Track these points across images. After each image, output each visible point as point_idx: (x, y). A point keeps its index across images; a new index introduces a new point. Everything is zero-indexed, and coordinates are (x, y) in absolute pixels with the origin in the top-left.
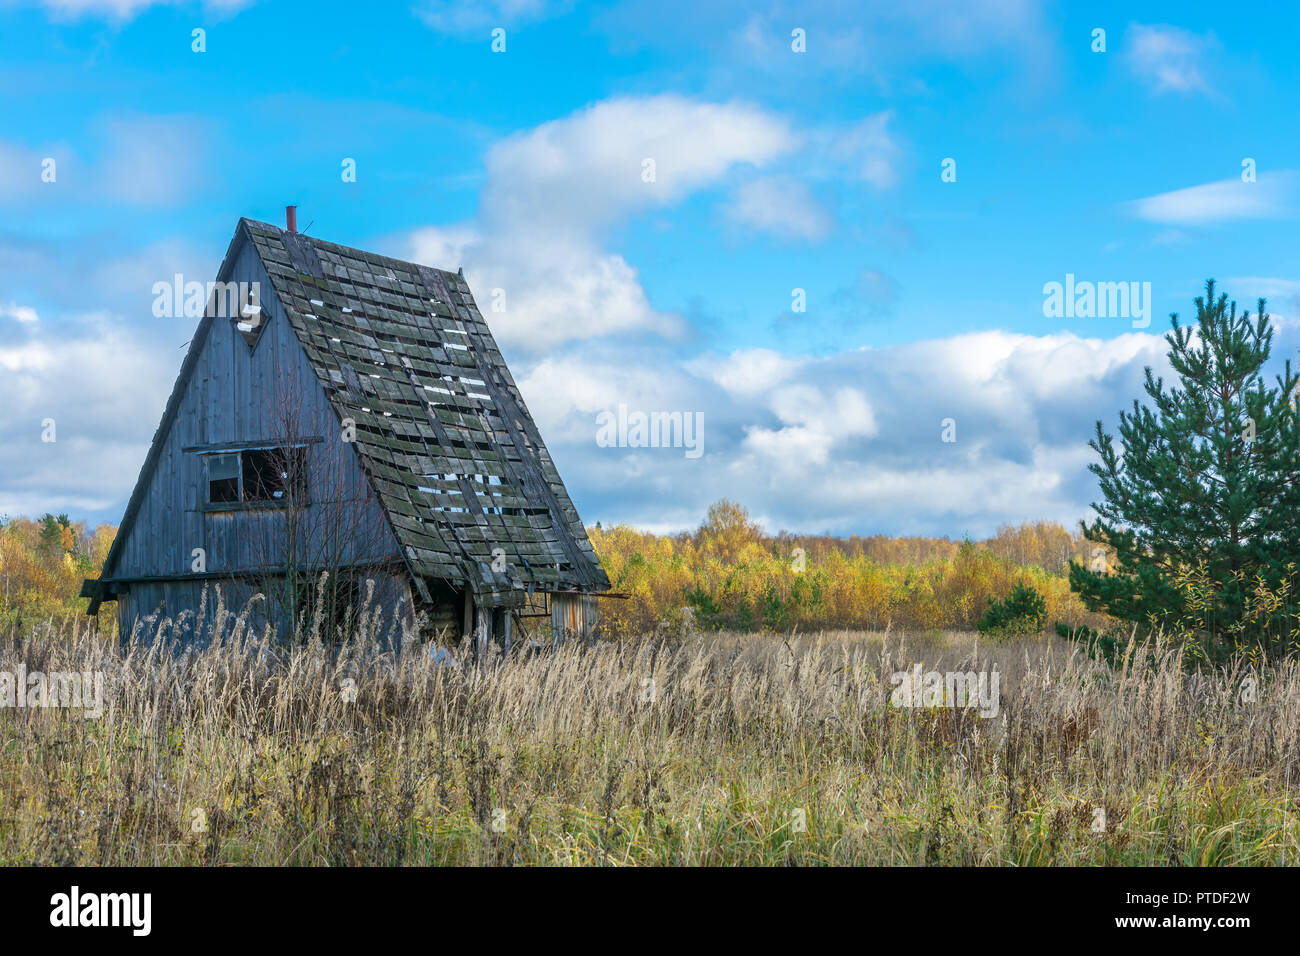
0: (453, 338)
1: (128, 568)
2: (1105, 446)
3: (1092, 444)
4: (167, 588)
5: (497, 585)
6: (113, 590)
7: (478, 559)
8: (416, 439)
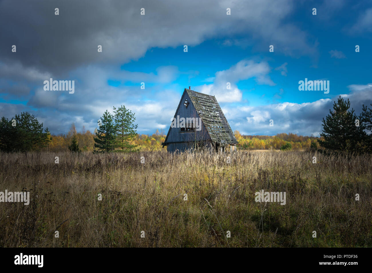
0: (214, 106)
1: (169, 140)
2: (324, 121)
3: (322, 121)
4: (174, 144)
5: (223, 143)
6: (166, 144)
7: (220, 139)
8: (211, 121)
